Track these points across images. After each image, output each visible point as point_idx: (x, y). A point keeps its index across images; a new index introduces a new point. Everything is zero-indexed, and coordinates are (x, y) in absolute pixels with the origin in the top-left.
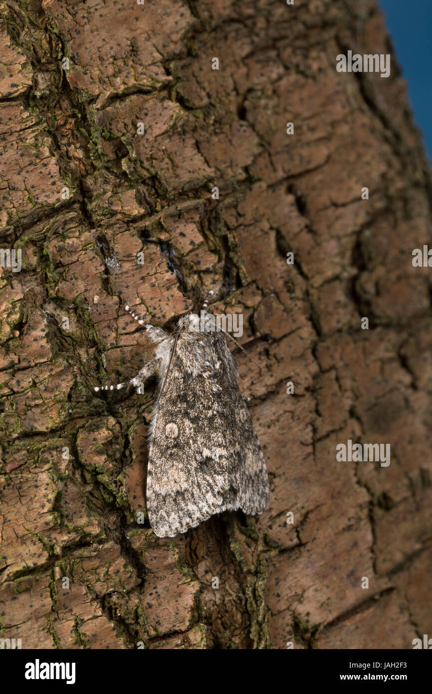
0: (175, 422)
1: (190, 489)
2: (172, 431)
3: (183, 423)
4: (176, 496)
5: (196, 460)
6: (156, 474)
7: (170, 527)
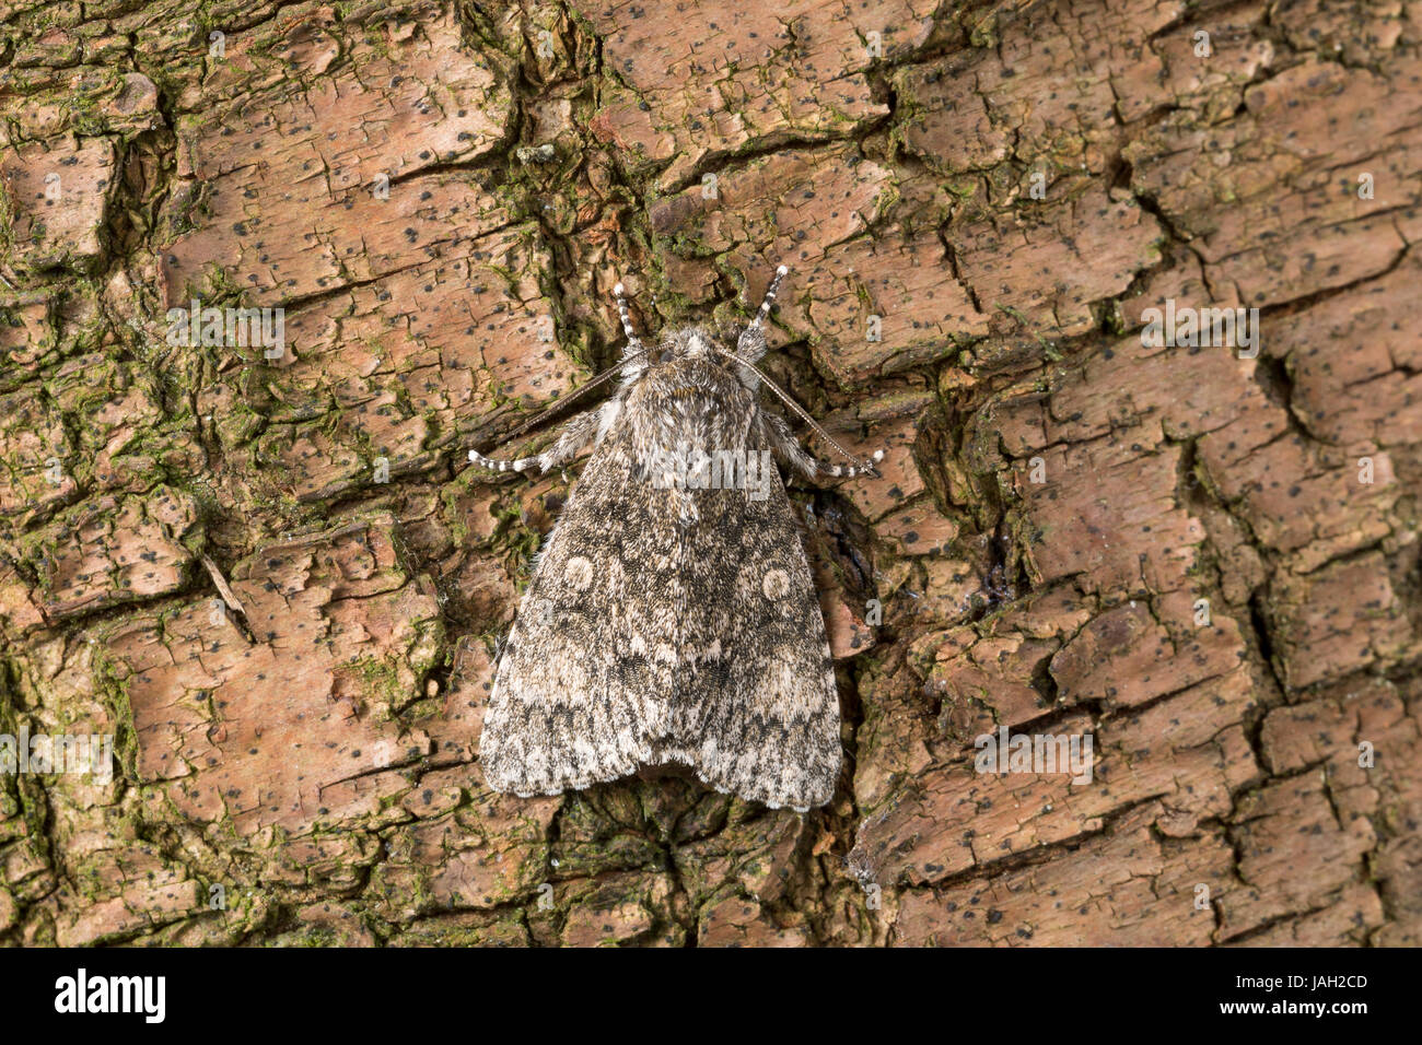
0: (590, 558)
1: (589, 709)
2: (579, 575)
3: (607, 564)
4: (555, 713)
5: (616, 652)
6: (522, 655)
7: (523, 775)
